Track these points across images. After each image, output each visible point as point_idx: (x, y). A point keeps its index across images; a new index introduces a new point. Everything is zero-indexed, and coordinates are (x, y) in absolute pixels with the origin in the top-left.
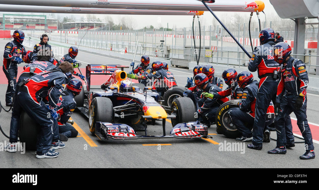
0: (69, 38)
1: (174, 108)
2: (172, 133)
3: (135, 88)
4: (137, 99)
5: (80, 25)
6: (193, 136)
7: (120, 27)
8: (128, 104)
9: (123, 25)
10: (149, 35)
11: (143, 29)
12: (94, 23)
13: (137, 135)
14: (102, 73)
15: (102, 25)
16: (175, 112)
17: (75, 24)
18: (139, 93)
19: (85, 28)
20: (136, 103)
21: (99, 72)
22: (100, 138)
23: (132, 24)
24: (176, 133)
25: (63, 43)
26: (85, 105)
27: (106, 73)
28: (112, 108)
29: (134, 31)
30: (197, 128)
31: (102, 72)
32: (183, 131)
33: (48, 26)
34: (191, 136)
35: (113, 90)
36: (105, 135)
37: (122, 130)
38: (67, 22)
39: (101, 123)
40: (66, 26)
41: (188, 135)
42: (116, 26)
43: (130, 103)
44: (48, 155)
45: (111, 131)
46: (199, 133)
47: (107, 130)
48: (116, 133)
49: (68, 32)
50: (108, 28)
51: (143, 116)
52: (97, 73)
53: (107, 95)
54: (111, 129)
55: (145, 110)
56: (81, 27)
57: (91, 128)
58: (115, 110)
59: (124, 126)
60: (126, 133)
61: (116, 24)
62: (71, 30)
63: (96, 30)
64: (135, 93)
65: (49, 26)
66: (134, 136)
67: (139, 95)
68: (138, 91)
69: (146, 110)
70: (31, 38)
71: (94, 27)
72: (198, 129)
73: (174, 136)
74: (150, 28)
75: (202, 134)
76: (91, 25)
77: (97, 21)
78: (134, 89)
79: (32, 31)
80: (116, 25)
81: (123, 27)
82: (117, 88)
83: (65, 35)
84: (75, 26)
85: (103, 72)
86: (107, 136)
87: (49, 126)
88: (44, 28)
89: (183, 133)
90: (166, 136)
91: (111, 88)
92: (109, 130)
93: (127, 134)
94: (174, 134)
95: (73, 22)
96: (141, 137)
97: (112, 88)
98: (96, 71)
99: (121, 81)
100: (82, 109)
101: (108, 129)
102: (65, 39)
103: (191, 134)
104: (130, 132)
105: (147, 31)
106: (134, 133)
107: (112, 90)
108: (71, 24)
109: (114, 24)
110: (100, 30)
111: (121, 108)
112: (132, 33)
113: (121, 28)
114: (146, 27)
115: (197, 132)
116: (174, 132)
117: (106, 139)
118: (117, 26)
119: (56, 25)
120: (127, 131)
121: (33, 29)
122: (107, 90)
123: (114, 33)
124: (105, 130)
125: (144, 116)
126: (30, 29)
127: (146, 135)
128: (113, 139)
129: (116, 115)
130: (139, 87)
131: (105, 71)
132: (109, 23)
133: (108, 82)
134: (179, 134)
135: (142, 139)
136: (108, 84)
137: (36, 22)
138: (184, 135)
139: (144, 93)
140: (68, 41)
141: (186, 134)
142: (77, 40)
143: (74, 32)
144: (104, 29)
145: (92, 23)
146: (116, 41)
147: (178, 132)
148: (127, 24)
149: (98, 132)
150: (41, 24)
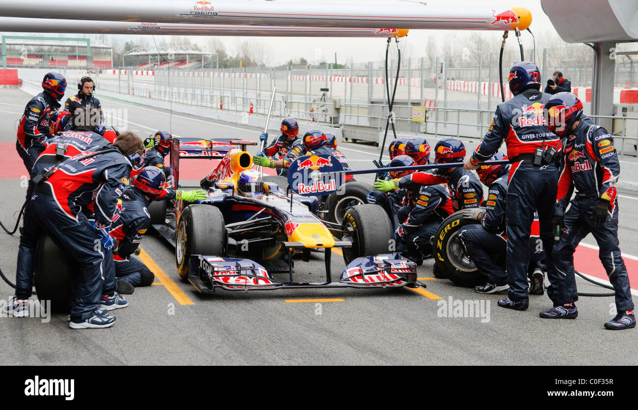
0: (136, 85)
1: (349, 226)
2: (344, 277)
3: (269, 186)
4: (273, 209)
5: (158, 57)
6: (388, 283)
7: (239, 61)
8: (254, 218)
9: (246, 57)
10: (298, 76)
11: (286, 65)
12: (186, 54)
13: (273, 282)
14: (203, 155)
15: (203, 59)
16: (349, 234)
17: (147, 55)
18: (278, 196)
19: (169, 63)
20: (270, 217)
21: (196, 155)
22: (200, 288)
23: (262, 55)
24: (353, 278)
25: (125, 93)
26: (167, 221)
27: (210, 155)
28: (223, 228)
29: (268, 69)
30: (395, 267)
32: (366, 274)
33: (94, 60)
34: (383, 283)
35: (224, 190)
36: (208, 282)
37: (243, 272)
38: (131, 52)
39: (200, 257)
40: (130, 60)
41: (377, 280)
42: (232, 60)
43: (259, 216)
44: (94, 322)
45: (220, 274)
46: (399, 277)
47: (213, 272)
48: (232, 278)
49: (134, 72)
50: (215, 63)
51: (285, 243)
52: (192, 155)
53: (214, 200)
54: (220, 269)
55: (290, 231)
56: (160, 61)
57: (181, 267)
58: (230, 231)
59: (246, 263)
60: (251, 278)
61: (231, 56)
62: (140, 68)
63: (190, 68)
64: (270, 197)
66: (267, 284)
67: (277, 200)
68: (276, 192)
69: (291, 230)
71: (187, 61)
72: (397, 269)
73: (348, 284)
74: (299, 63)
75: (404, 280)
76: (180, 58)
77: (193, 49)
78: (268, 188)
80: (231, 58)
81: (245, 61)
83: (129, 78)
84: (148, 60)
85: (205, 154)
86: (213, 283)
87: (94, 263)
88: (86, 65)
89: (366, 277)
90: (332, 284)
91: (221, 186)
92: (218, 272)
93: (254, 279)
94: (349, 280)
95: (144, 53)
96: (282, 285)
97: (223, 186)
98: (189, 151)
99: (241, 173)
100: (161, 228)
101: (216, 269)
102: (129, 86)
103: (382, 278)
104: (258, 277)
105: (293, 68)
106: (268, 279)
107: (222, 190)
108: (140, 57)
109: (226, 56)
110: (199, 68)
111: (241, 227)
112: (263, 75)
113: (241, 64)
114: (291, 62)
115: (395, 275)
116: (349, 275)
117: (211, 289)
118: (234, 61)
119: (110, 59)
120: (252, 275)
121: (63, 67)
122: (212, 191)
123: (227, 74)
124: (209, 271)
125: (287, 244)
126: (57, 67)
127: (291, 280)
128: (224, 289)
129: (232, 241)
130: (277, 185)
131: (209, 152)
132: (216, 54)
133: (215, 174)
134: (358, 278)
135: (284, 289)
136: (215, 178)
137: (68, 52)
138: (368, 281)
139: (287, 196)
140: (133, 90)
141: (372, 280)
142: (151, 88)
143: (139, 72)
144: (207, 66)
145: (183, 54)
146: (232, 91)
147: (356, 276)
148: (254, 55)
149: (194, 275)
150: (79, 56)
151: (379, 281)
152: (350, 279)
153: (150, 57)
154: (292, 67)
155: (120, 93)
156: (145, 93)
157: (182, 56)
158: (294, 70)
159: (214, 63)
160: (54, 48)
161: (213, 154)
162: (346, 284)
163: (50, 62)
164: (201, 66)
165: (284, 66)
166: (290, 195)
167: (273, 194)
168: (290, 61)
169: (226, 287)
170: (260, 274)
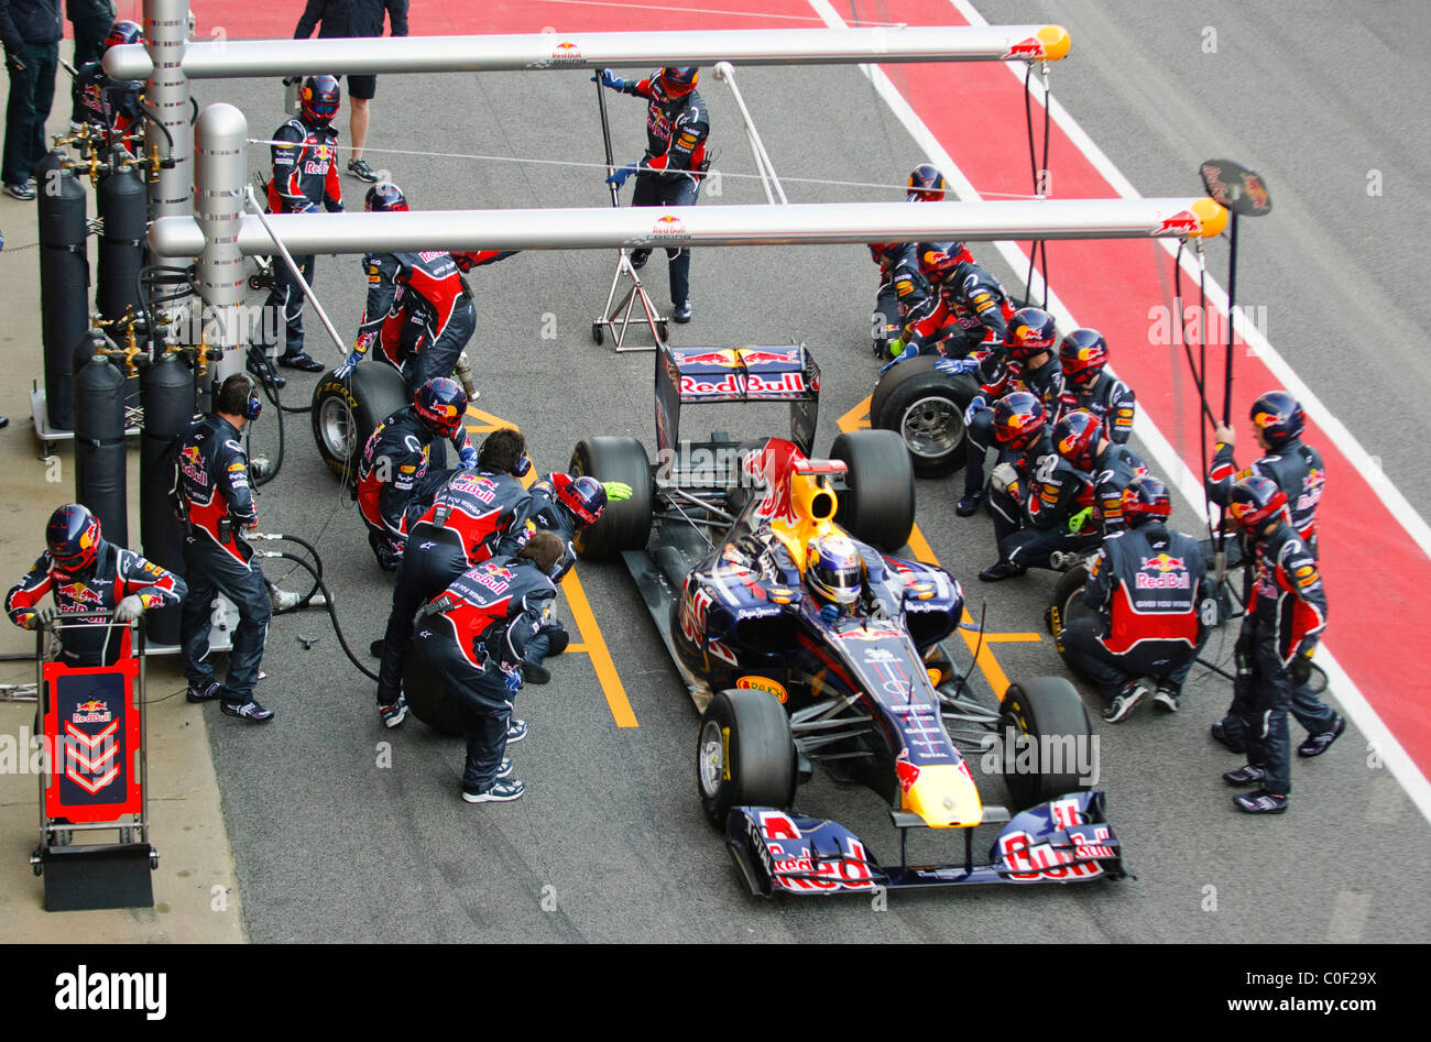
28: (791, 741)
39: (749, 817)
44: (496, 793)
45: (784, 866)
51: (896, 815)
53: (761, 613)
55: (905, 783)
69: (907, 782)
87: (500, 718)
90: (974, 876)
94: (1003, 863)
96: (887, 880)
124: (765, 859)
134: (1019, 858)
149: (736, 839)
152: (1005, 860)
162: (997, 878)
170: (849, 851)
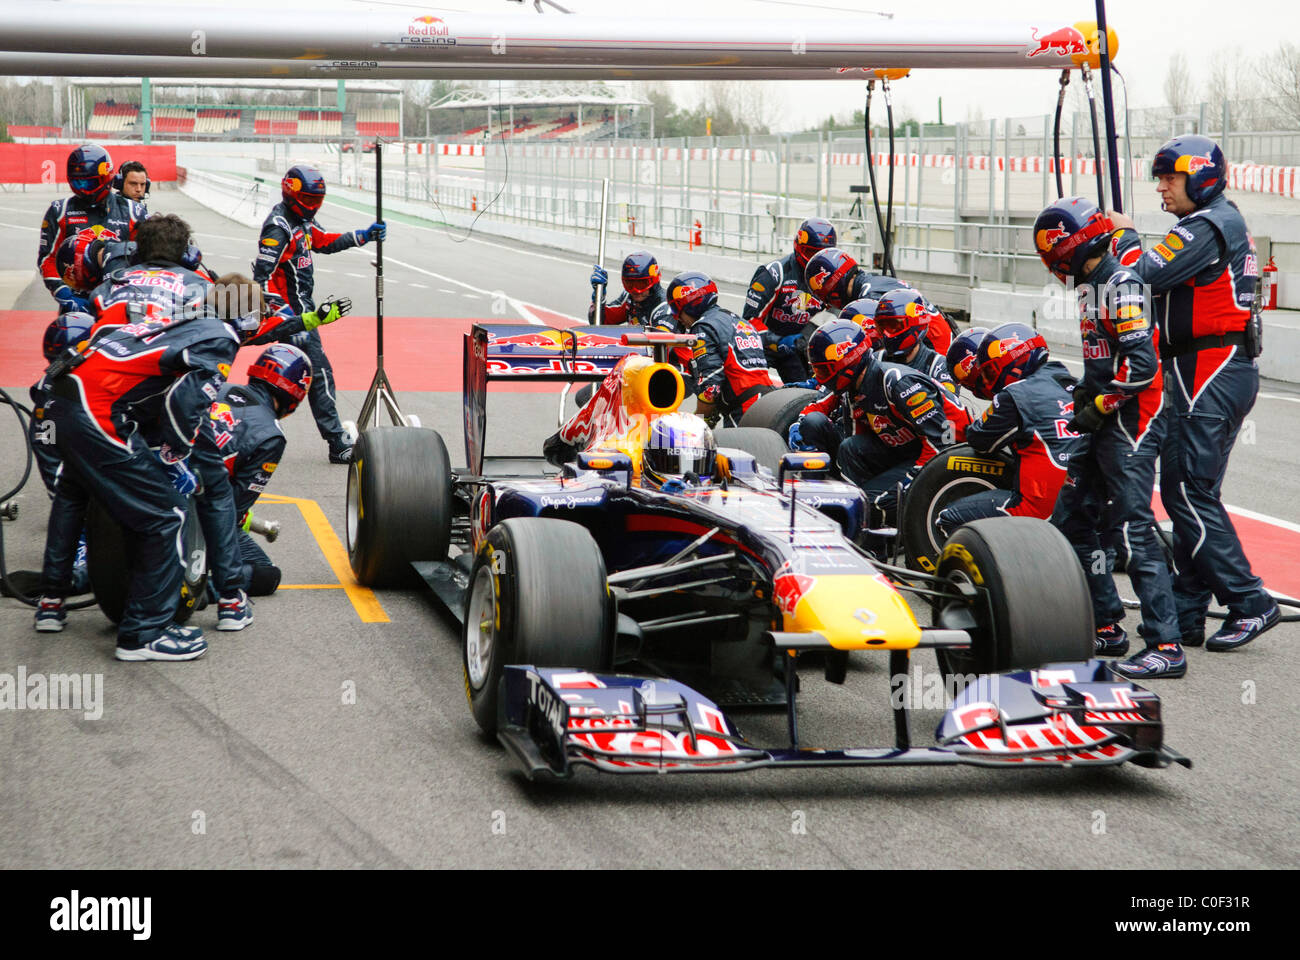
0: (444, 179)
1: (960, 580)
2: (948, 734)
3: (730, 462)
4: (742, 531)
5: (511, 112)
6: (1076, 751)
7: (704, 120)
8: (688, 557)
9: (721, 110)
10: (845, 155)
11: (818, 130)
12: (576, 105)
13: (739, 747)
14: (551, 371)
15: (616, 114)
16: (961, 603)
17: (484, 108)
18: (754, 490)
19: (535, 126)
20: (733, 554)
21: (533, 368)
22: (528, 766)
23: (761, 105)
24: (972, 735)
25: (418, 200)
26: (454, 551)
27: (571, 371)
28: (602, 582)
29: (773, 139)
30: (1099, 706)
31: (552, 367)
32: (1011, 723)
33: (358, 120)
34: (1063, 754)
35: (604, 472)
36: (552, 747)
37: (650, 719)
38: (448, 100)
39: (532, 673)
40: (444, 119)
41: (1043, 744)
42: (687, 117)
43: (701, 552)
44: (161, 649)
45: (586, 725)
46: (1109, 734)
47: (567, 720)
48: (620, 737)
49: (441, 148)
50: (646, 126)
51: (776, 635)
52: (523, 371)
53: (574, 501)
54: (587, 712)
55: (788, 600)
56: (517, 123)
57: (481, 698)
58: (620, 593)
59: (658, 693)
60: (675, 734)
61: (686, 107)
62: (467, 138)
63: (587, 139)
64: (733, 492)
65: (360, 119)
66: (725, 753)
67: (754, 503)
68: (747, 476)
69: (792, 596)
70: (262, 181)
71: (580, 122)
72: (1104, 712)
73: (960, 753)
74: (850, 123)
75: (1124, 743)
76: (563, 113)
77: (593, 93)
78: (726, 466)
79: (278, 145)
80: (686, 112)
81: (719, 120)
82: (630, 463)
83: (428, 163)
84: (485, 119)
85: (557, 367)
86: (566, 752)
88: (340, 133)
89: (1013, 733)
90: (913, 754)
91: (595, 461)
92: (580, 719)
93: (686, 740)
94: (961, 743)
95: (478, 102)
96: (765, 757)
97: (601, 461)
98: (514, 362)
99: (654, 424)
100: (436, 572)
101: (574, 711)
102: (428, 182)
103: (1061, 737)
104: (697, 730)
105: (834, 136)
106: (726, 737)
107: (600, 473)
108: (468, 112)
109: (673, 108)
110: (607, 136)
111: (652, 581)
112: (759, 153)
113: (709, 126)
114: (832, 120)
115: (1102, 729)
116: (961, 728)
117: (560, 770)
118: (692, 118)
119: (396, 117)
120: (680, 724)
121: (282, 137)
122: (570, 474)
123: (673, 153)
124: (555, 717)
125: (779, 638)
126: (271, 137)
127: (793, 741)
128: (600, 770)
129: (627, 625)
130: (751, 457)
131: (568, 363)
132: (649, 103)
133: (582, 423)
134: (987, 736)
135: (773, 771)
136: (582, 435)
137: (298, 103)
138: (1018, 746)
139: (780, 491)
140: (437, 192)
141: (1028, 741)
142: (478, 185)
143: (466, 149)
144: (625, 133)
145: (569, 105)
146: (682, 192)
147: (984, 729)
148: (740, 106)
149: (514, 723)
150: (323, 113)
151: (1051, 746)
152: (964, 739)
153: (491, 112)
154: (830, 133)
155: (407, 199)
156: (462, 200)
157: (569, 109)
158: (837, 140)
159: (643, 124)
160: (268, 92)
161: (580, 367)
162: (952, 756)
163: (257, 127)
164: (613, 134)
165: (813, 130)
166: (787, 487)
167: (741, 485)
168: (828, 118)
169: (603, 763)
170: (701, 722)
